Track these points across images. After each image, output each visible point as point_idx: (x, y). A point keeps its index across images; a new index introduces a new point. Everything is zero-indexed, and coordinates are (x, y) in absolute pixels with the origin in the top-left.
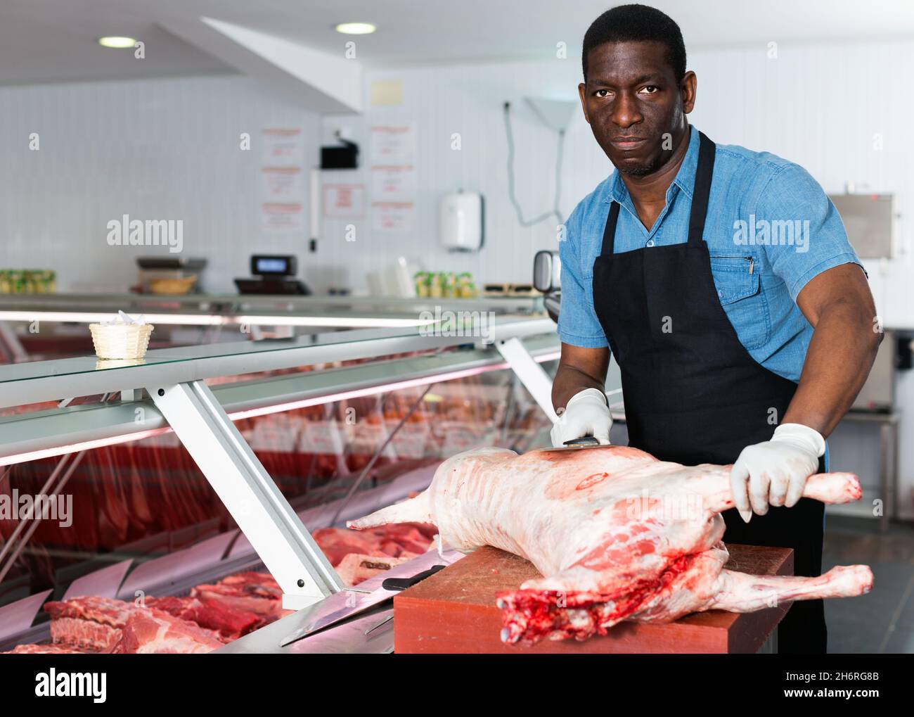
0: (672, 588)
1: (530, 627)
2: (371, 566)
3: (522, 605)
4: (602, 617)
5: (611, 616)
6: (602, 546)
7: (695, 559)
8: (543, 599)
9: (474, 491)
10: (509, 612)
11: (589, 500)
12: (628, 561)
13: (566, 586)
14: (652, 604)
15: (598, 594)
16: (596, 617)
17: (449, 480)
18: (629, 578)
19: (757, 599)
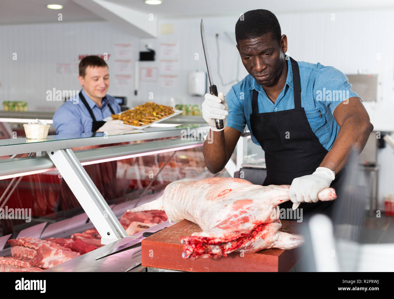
0: (255, 238)
1: (194, 252)
2: (142, 227)
3: (191, 243)
4: (225, 249)
5: (229, 249)
6: (227, 219)
7: (266, 226)
8: (200, 240)
9: (179, 197)
10: (186, 245)
11: (223, 201)
12: (237, 226)
13: (210, 235)
14: (247, 245)
15: (224, 239)
16: (223, 249)
17: (170, 192)
18: (238, 233)
19: (292, 244)
